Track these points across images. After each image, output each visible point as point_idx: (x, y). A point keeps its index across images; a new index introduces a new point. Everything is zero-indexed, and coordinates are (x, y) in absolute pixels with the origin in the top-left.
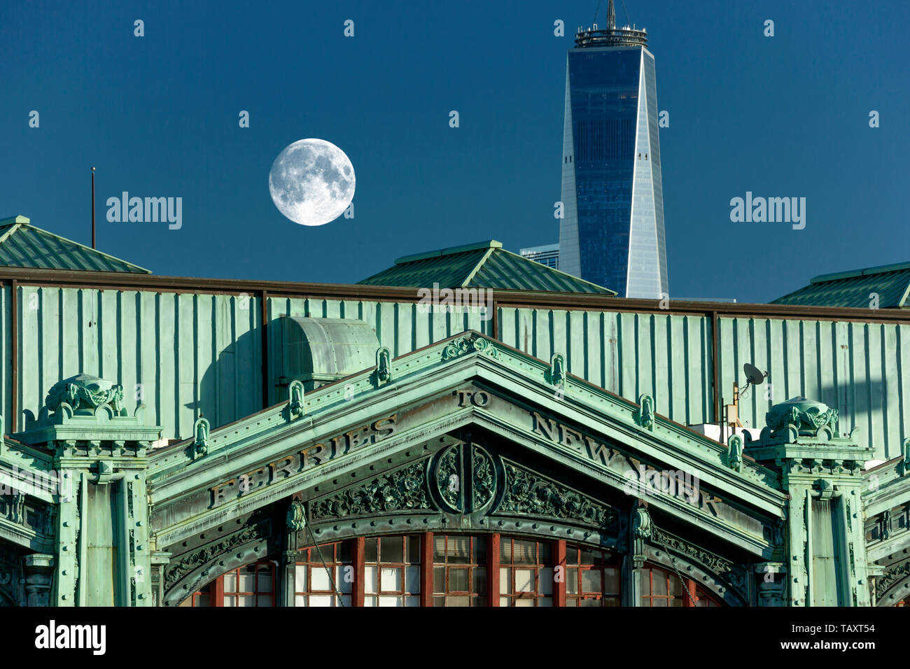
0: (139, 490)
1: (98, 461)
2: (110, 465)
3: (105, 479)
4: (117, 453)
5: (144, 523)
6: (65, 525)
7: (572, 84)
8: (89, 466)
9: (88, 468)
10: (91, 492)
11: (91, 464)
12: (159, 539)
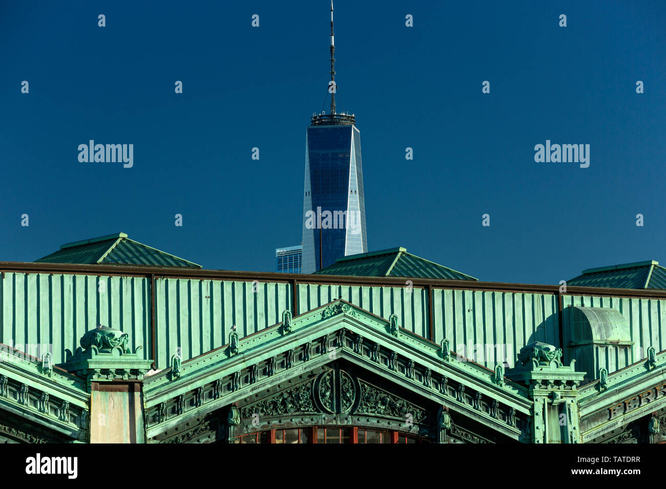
0: (574, 408)
1: (553, 392)
2: (559, 394)
3: (556, 402)
4: (562, 387)
5: (577, 428)
6: (537, 428)
7: (310, 148)
8: (547, 394)
9: (547, 396)
10: (549, 409)
11: (549, 394)
12: (584, 437)
